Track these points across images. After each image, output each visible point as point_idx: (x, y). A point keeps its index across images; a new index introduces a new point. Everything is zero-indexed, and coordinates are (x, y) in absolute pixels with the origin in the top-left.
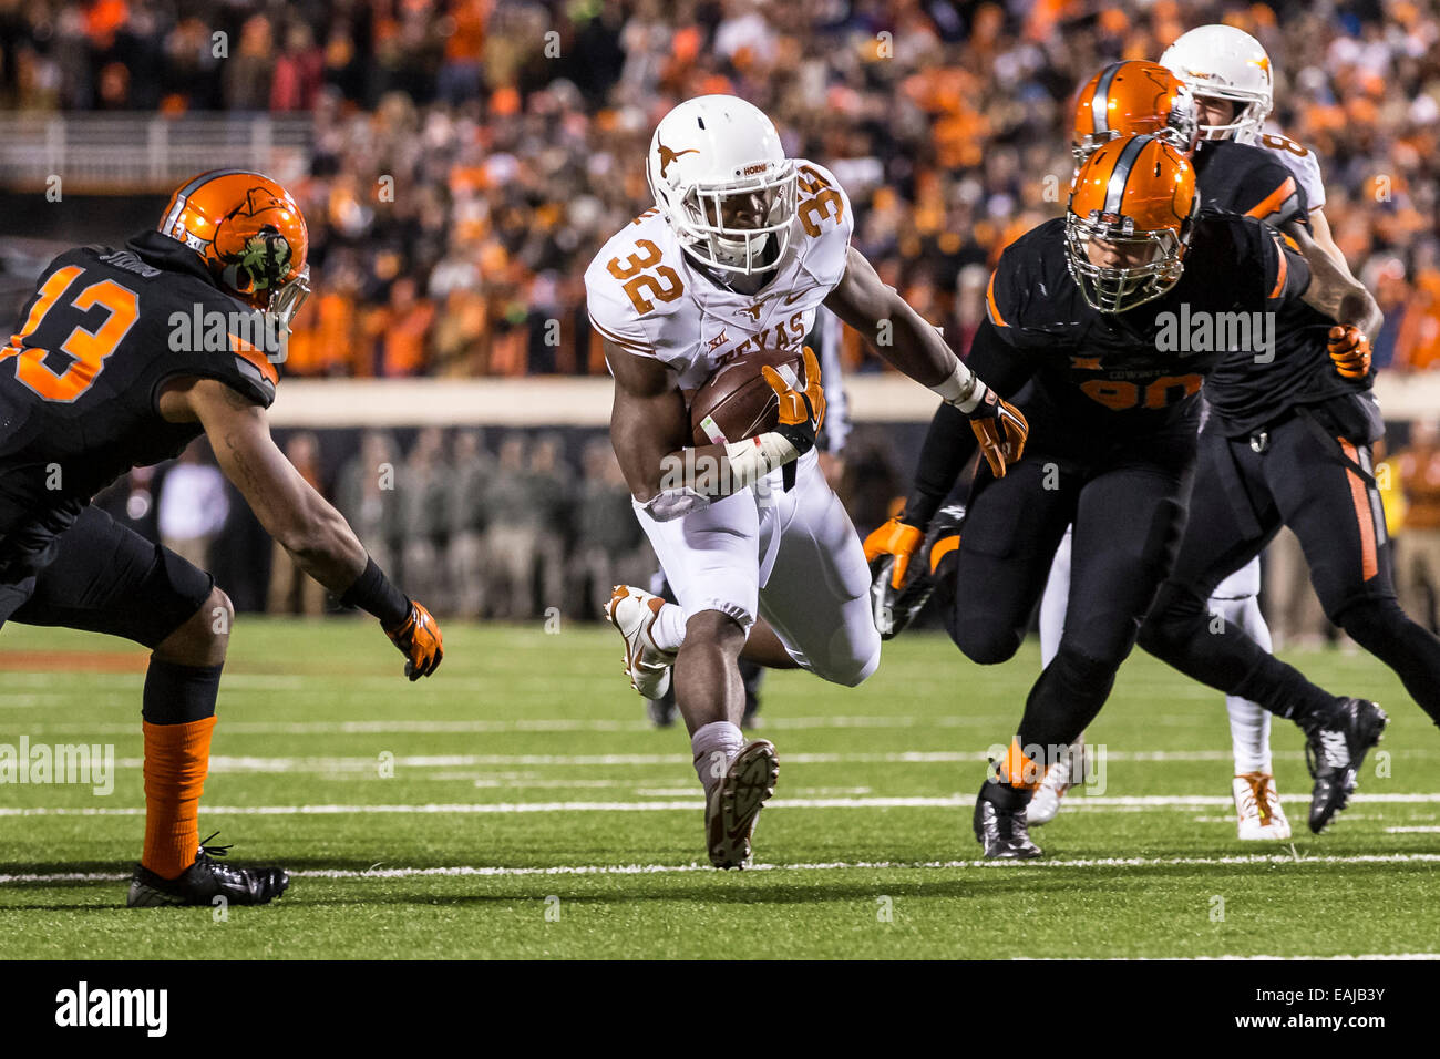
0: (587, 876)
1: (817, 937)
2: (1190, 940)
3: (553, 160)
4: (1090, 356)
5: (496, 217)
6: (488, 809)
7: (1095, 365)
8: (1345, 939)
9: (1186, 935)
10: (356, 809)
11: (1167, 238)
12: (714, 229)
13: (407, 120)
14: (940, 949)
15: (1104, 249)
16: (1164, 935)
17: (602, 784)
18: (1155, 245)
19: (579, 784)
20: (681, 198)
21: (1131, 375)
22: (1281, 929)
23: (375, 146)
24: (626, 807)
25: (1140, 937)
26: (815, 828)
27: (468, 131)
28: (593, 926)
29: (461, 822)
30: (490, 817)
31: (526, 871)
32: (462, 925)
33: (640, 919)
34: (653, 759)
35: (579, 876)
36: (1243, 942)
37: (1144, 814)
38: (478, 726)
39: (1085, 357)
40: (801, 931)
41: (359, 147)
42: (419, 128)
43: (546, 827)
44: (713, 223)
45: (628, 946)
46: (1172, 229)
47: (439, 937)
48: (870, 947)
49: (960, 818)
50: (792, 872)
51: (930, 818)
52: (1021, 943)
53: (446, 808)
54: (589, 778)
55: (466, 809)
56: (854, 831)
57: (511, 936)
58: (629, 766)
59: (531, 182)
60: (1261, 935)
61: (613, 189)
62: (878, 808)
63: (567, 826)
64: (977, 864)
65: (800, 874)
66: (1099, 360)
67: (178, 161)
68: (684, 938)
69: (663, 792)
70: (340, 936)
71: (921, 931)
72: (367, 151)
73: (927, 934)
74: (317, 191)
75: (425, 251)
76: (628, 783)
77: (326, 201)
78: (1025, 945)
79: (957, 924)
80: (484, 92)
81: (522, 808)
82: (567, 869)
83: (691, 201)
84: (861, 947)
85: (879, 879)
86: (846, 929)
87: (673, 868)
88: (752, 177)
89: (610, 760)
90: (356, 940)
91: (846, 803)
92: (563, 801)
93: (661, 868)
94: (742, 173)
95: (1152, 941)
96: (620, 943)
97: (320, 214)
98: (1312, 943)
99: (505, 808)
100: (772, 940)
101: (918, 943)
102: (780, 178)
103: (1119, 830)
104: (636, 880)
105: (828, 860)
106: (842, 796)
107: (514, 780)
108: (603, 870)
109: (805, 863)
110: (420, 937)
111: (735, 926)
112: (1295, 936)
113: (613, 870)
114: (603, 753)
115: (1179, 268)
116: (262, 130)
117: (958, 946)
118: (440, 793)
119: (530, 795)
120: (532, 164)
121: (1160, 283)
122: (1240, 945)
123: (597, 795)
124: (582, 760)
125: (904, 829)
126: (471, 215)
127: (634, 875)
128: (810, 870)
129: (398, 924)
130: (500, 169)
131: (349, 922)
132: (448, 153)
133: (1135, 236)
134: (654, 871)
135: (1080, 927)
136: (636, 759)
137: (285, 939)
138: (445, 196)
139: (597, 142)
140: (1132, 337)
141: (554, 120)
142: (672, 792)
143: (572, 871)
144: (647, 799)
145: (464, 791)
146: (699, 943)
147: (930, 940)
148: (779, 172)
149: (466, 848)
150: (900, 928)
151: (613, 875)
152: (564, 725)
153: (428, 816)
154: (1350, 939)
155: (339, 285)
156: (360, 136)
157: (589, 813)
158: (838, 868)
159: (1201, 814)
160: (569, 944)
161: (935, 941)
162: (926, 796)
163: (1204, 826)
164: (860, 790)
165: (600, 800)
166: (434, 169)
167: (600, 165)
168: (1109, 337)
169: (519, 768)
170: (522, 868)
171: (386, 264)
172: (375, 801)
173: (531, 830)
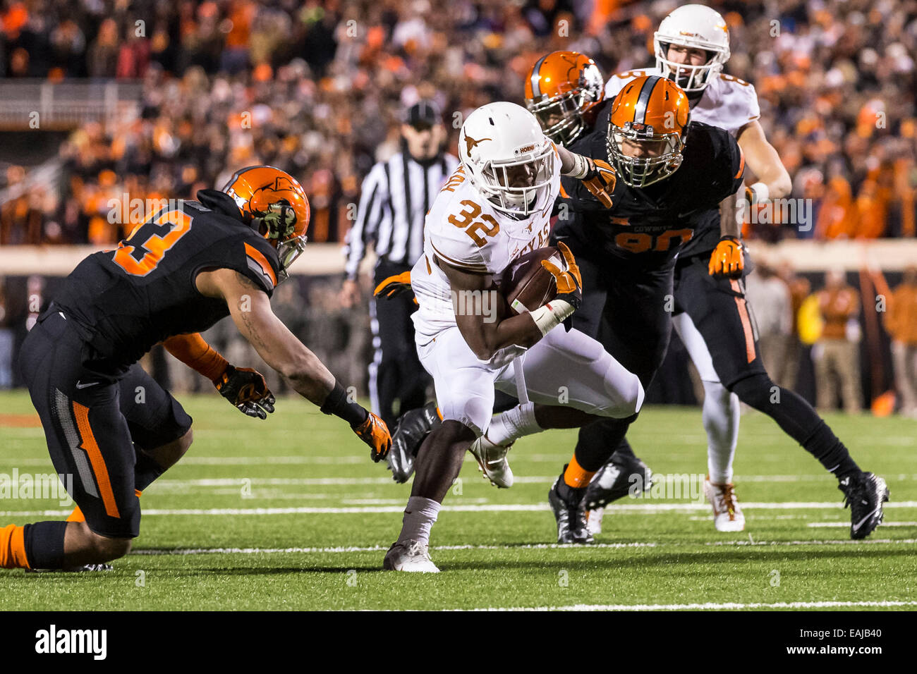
0: (311, 554)
1: (454, 592)
2: (686, 594)
3: (292, 109)
4: (623, 217)
5: (257, 145)
6: (250, 512)
7: (625, 223)
8: (782, 593)
9: (683, 590)
10: (166, 512)
11: (673, 139)
12: (503, 188)
13: (202, 84)
14: (530, 599)
15: (633, 147)
16: (670, 590)
17: (320, 496)
18: (666, 142)
19: (307, 496)
20: (481, 169)
21: (648, 229)
22: (742, 586)
23: (182, 101)
24: (335, 510)
25: (654, 591)
26: (452, 524)
27: (240, 91)
28: (314, 585)
29: (233, 520)
30: (251, 517)
31: (272, 550)
32: (232, 584)
33: (343, 580)
34: (352, 481)
35: (306, 554)
36: (719, 594)
37: (657, 515)
38: (244, 461)
39: (620, 217)
40: (443, 588)
41: (172, 102)
42: (209, 89)
43: (286, 523)
44: (502, 184)
45: (336, 597)
46: (677, 133)
47: (218, 592)
48: (486, 598)
49: (543, 518)
50: (439, 551)
51: (524, 518)
52: (580, 595)
53: (223, 512)
54: (312, 492)
55: (235, 512)
56: (477, 526)
57: (263, 591)
58: (337, 486)
59: (279, 123)
60: (730, 590)
61: (330, 127)
62: (492, 512)
63: (298, 522)
64: (553, 546)
65: (443, 552)
66: (628, 219)
67: (60, 110)
68: (371, 592)
69: (359, 502)
70: (156, 591)
71: (518, 587)
72: (177, 103)
73: (522, 590)
74: (146, 128)
75: (213, 166)
76: (336, 496)
77: (151, 133)
78: (583, 597)
79: (541, 583)
80: (250, 67)
81: (271, 511)
82: (298, 550)
83: (487, 171)
84: (481, 598)
85: (492, 556)
86: (472, 587)
87: (364, 549)
88: (525, 154)
89: (326, 481)
90: (166, 594)
91: (472, 508)
92: (296, 507)
93: (356, 549)
94: (519, 152)
95: (662, 594)
96: (331, 595)
97: (147, 142)
98: (761, 595)
99: (260, 511)
100: (425, 594)
101: (516, 595)
102: (542, 154)
103: (642, 525)
104: (341, 556)
105: (462, 544)
106: (470, 504)
107: (266, 494)
108: (321, 550)
109: (447, 545)
110: (206, 591)
111: (402, 585)
112: (750, 591)
113: (326, 550)
114: (322, 477)
115: (680, 158)
116: (111, 90)
117: (541, 597)
118: (221, 502)
119: (275, 503)
120: (278, 111)
121: (669, 167)
122: (716, 596)
123: (318, 503)
124: (308, 482)
125: (509, 525)
126: (241, 144)
127: (340, 553)
128: (449, 550)
129: (192, 584)
130: (261, 114)
131: (162, 582)
132: (227, 105)
133: (654, 138)
134: (352, 551)
135: (617, 585)
136: (341, 481)
137: (122, 593)
138: (225, 131)
139: (320, 98)
140: (648, 204)
141: (293, 84)
142: (366, 502)
143: (301, 550)
144: (348, 506)
145: (236, 501)
146: (380, 595)
147: (523, 594)
148: (542, 149)
149: (236, 536)
150: (505, 586)
151: (327, 553)
152: (297, 460)
153: (211, 517)
154: (785, 592)
155: (160, 187)
156: (173, 94)
157: (312, 515)
158: (467, 548)
159: (694, 515)
160: (299, 596)
161: (527, 594)
162: (522, 504)
163: (695, 523)
164: (481, 500)
165: (318, 507)
166: (218, 115)
167: (322, 112)
168: (635, 204)
169: (268, 487)
170: (270, 548)
171: (189, 174)
172: (179, 507)
173: (276, 525)
